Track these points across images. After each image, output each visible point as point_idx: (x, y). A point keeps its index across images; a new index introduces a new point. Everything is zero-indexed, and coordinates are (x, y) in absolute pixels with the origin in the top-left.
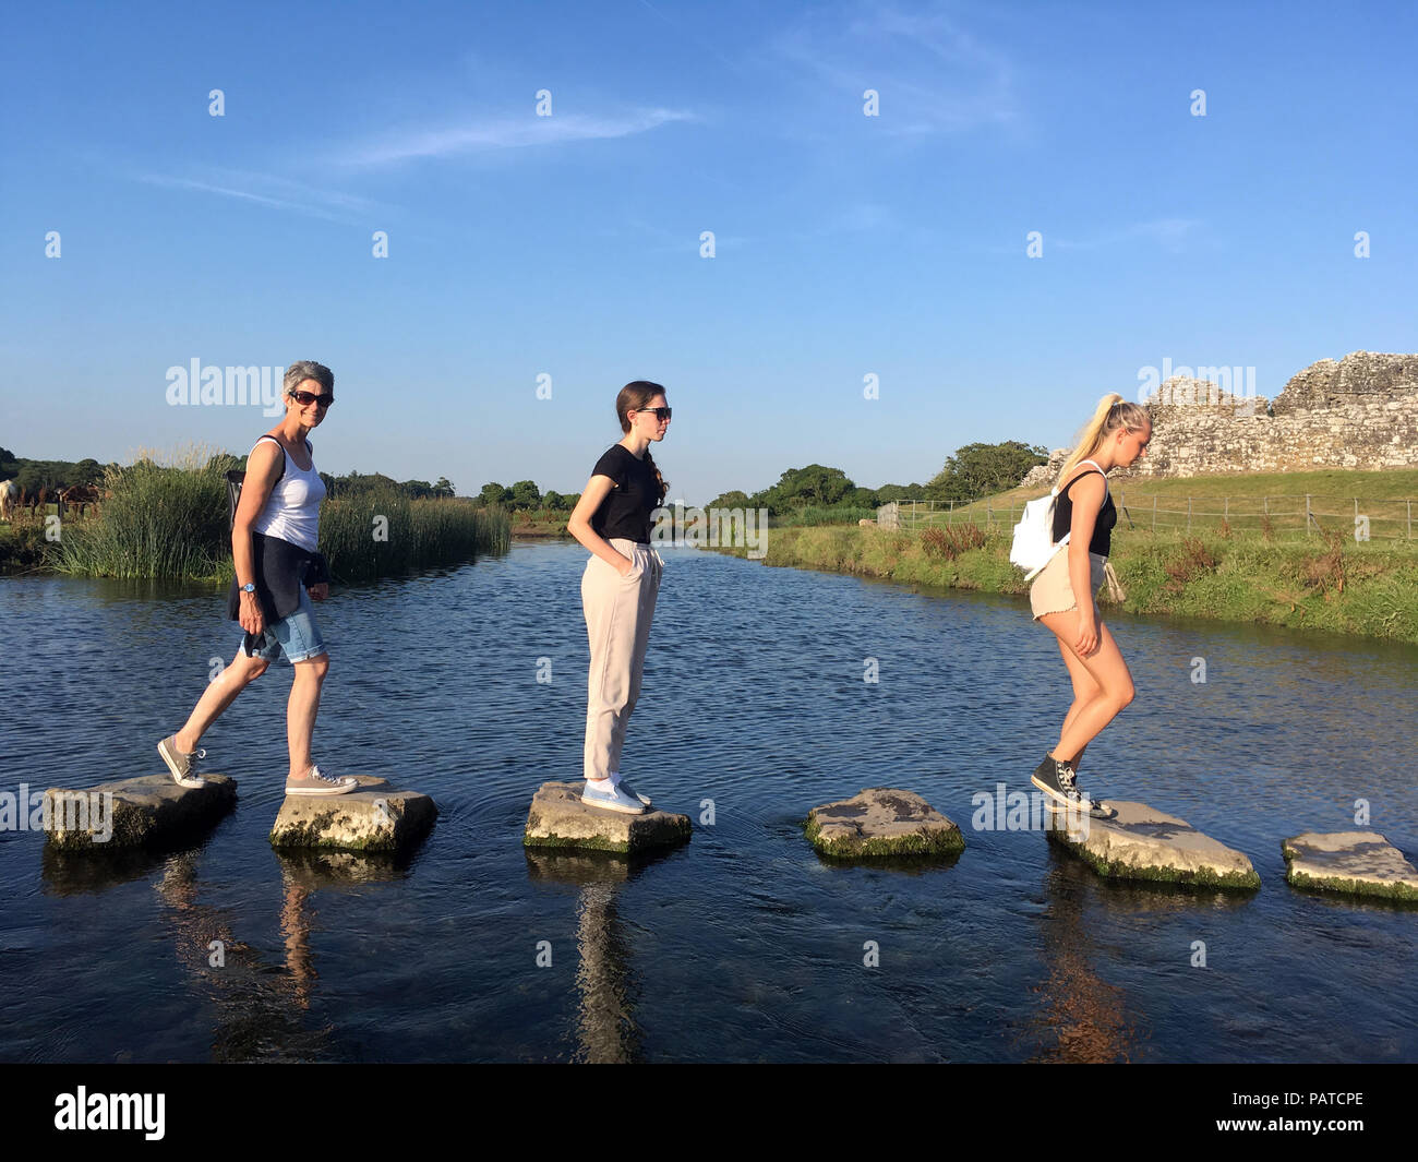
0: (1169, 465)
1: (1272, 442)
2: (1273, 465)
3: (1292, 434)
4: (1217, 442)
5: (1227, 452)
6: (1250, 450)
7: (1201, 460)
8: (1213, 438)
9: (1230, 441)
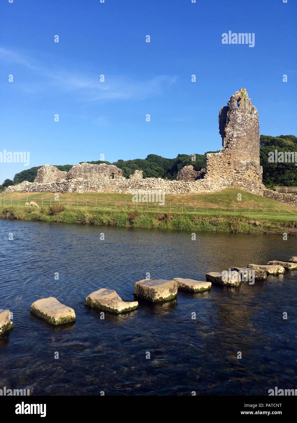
0: (76, 190)
1: (103, 186)
2: (103, 191)
3: (107, 184)
4: (89, 185)
5: (91, 188)
6: (97, 188)
7: (85, 189)
8: (88, 184)
9: (92, 185)
